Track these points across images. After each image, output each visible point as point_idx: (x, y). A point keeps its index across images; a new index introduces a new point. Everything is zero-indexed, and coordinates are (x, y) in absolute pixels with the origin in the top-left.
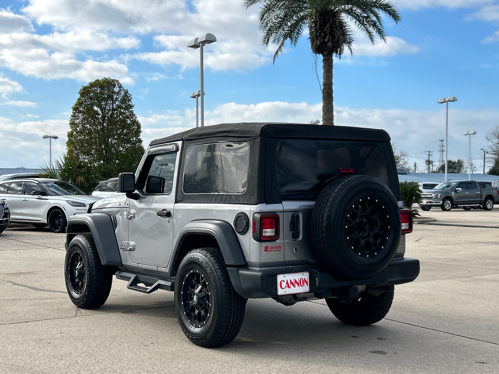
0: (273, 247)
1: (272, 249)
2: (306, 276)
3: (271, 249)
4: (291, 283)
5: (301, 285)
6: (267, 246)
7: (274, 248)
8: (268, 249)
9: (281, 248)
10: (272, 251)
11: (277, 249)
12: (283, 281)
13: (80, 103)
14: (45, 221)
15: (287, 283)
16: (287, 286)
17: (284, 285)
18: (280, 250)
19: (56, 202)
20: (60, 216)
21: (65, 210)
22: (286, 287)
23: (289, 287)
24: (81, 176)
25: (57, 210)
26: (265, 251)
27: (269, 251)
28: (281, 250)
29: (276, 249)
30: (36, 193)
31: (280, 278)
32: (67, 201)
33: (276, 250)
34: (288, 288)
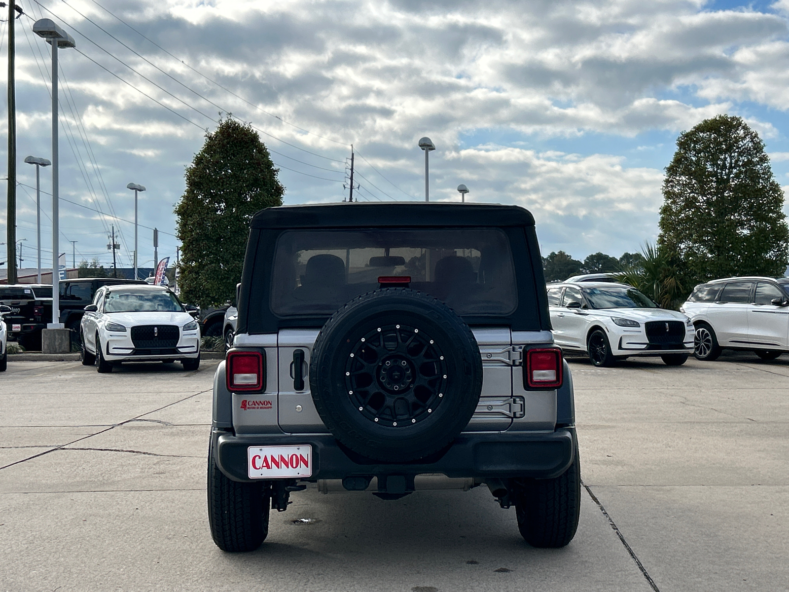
0: (256, 402)
1: (255, 405)
2: (305, 451)
3: (253, 406)
4: (272, 461)
5: (292, 466)
6: (246, 401)
7: (258, 404)
8: (248, 406)
9: (271, 405)
10: (254, 408)
11: (264, 406)
12: (258, 457)
13: (679, 160)
14: (584, 347)
15: (266, 460)
16: (265, 465)
17: (259, 462)
18: (268, 408)
19: (598, 318)
20: (602, 340)
21: (608, 332)
22: (263, 466)
23: (268, 467)
24: (672, 277)
25: (598, 331)
26: (241, 407)
27: (248, 408)
28: (271, 407)
29: (261, 406)
30: (575, 305)
31: (252, 451)
32: (611, 317)
33: (261, 408)
34: (266, 468)
